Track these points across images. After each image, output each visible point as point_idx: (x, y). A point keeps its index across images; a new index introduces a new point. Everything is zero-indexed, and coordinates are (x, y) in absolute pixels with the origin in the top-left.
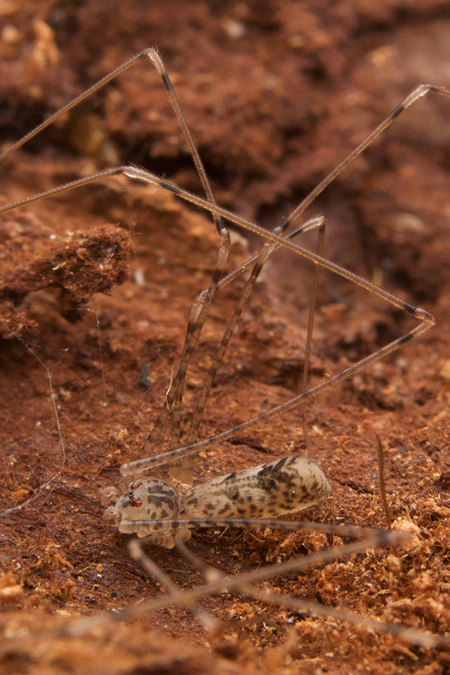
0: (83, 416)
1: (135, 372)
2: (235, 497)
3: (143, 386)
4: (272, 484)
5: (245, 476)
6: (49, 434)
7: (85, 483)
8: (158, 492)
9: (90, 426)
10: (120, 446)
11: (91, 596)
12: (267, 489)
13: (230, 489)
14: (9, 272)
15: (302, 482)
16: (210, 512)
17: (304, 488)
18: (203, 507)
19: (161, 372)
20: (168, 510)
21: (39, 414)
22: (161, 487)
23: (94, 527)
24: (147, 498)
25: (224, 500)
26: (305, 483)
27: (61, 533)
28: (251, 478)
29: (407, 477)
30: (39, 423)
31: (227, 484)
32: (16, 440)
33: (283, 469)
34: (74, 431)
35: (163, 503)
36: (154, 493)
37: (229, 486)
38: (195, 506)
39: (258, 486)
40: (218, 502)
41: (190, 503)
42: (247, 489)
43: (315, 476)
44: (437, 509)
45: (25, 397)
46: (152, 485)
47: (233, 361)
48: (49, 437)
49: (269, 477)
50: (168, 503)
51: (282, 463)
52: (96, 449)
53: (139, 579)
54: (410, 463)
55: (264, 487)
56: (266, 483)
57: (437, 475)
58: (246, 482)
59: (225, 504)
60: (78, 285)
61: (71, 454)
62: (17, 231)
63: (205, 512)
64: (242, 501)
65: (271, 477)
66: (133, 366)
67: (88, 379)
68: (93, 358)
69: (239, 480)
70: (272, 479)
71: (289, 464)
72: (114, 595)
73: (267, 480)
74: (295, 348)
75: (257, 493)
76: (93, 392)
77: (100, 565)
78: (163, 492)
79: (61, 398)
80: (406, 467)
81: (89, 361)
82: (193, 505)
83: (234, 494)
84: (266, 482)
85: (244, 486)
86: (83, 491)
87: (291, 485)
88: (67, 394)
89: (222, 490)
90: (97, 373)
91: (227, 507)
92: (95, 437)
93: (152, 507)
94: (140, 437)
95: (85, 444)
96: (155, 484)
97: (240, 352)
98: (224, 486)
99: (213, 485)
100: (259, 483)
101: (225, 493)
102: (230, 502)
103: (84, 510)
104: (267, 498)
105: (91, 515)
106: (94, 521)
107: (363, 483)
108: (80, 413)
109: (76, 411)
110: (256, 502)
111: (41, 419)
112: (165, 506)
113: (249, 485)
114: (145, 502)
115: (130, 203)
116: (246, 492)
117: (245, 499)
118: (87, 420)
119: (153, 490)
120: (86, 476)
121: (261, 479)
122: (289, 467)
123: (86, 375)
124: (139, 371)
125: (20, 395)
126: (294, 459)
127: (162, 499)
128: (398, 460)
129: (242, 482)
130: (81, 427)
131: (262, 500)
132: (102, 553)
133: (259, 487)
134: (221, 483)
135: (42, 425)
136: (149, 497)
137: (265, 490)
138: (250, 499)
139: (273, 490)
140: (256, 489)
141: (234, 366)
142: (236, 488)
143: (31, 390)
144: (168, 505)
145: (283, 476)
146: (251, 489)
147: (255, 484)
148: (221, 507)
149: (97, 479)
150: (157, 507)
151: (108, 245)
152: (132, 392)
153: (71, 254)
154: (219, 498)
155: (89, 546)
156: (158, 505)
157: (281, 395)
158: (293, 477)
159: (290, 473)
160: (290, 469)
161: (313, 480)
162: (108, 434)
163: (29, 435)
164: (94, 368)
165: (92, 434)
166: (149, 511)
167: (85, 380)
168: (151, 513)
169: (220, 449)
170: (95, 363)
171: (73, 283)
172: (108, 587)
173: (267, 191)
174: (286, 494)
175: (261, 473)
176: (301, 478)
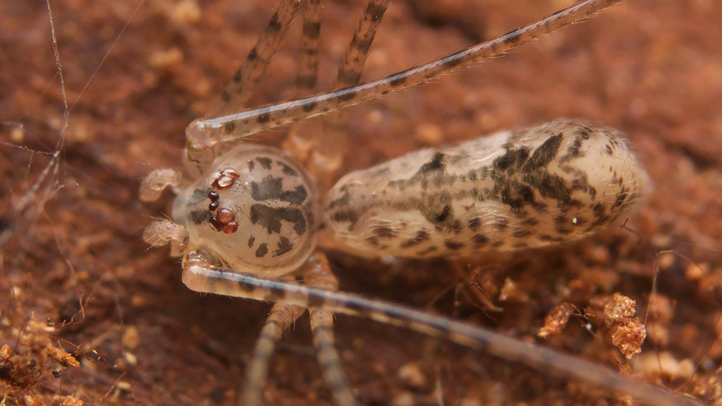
2: (442, 218)
4: (527, 195)
5: (464, 172)
7: (99, 125)
8: (272, 197)
12: (515, 205)
13: (432, 199)
15: (593, 198)
16: (383, 241)
17: (598, 209)
18: (368, 231)
20: (294, 238)
22: (278, 183)
23: (118, 234)
24: (248, 212)
25: (416, 221)
26: (599, 198)
28: (479, 177)
31: (425, 185)
33: (553, 168)
35: (283, 222)
36: (265, 198)
37: (430, 191)
38: (351, 229)
39: (492, 195)
40: (404, 224)
41: (338, 217)
42: (468, 201)
43: (621, 181)
46: (259, 175)
49: (519, 177)
50: (294, 220)
51: (552, 144)
52: (126, 40)
55: (507, 200)
56: (514, 194)
58: (469, 186)
59: (417, 230)
61: (67, 52)
63: (373, 241)
64: (457, 227)
65: (525, 179)
69: (453, 179)
70: (527, 184)
71: (566, 158)
73: (515, 183)
75: (492, 211)
77: (131, 331)
78: (284, 196)
82: (347, 224)
83: (440, 210)
84: (513, 190)
85: (463, 194)
86: (96, 148)
87: (568, 202)
89: (413, 200)
91: (423, 235)
93: (261, 234)
95: (100, 25)
96: (267, 172)
98: (417, 190)
99: (392, 184)
100: (496, 189)
101: (421, 207)
102: (430, 228)
103: (96, 192)
104: (514, 222)
105: (111, 205)
106: (119, 219)
110: (488, 229)
112: (287, 228)
113: (475, 193)
114: (244, 221)
116: (467, 208)
117: (465, 222)
119: (262, 191)
120: (102, 108)
121: (501, 180)
122: (566, 164)
126: (578, 144)
127: (281, 212)
129: (458, 185)
131: (502, 226)
132: (136, 300)
133: (496, 198)
134: (412, 182)
136: (253, 209)
137: (508, 207)
138: (475, 224)
139: (528, 207)
140: (490, 203)
142: (446, 197)
144: (293, 224)
145: (553, 184)
146: (478, 204)
147: (487, 191)
148: (410, 234)
149: (127, 118)
150: (270, 232)
154: (406, 216)
155: (105, 284)
156: (273, 227)
158: (575, 186)
159: (569, 178)
160: (568, 170)
161: (618, 189)
166: (252, 241)
168: (257, 245)
172: (148, 387)
174: (559, 220)
175: (502, 163)
176: (593, 192)
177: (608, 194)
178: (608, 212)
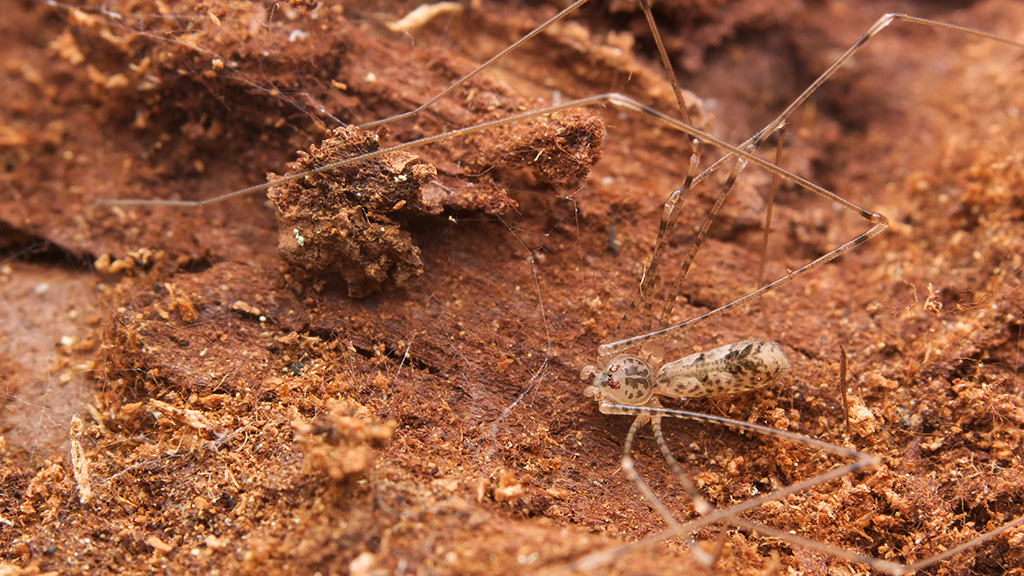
0: (558, 281)
1: (603, 235)
2: (705, 380)
3: (611, 251)
4: (739, 369)
5: (713, 361)
6: (528, 299)
7: (563, 350)
8: (634, 374)
9: (564, 291)
10: (593, 314)
11: (573, 466)
12: (734, 373)
13: (700, 372)
14: (490, 151)
15: (766, 370)
16: (681, 390)
17: (768, 374)
18: (675, 387)
19: (626, 234)
20: (643, 390)
21: (518, 278)
22: (636, 368)
23: (572, 394)
24: (624, 380)
25: (694, 381)
26: (768, 370)
27: (543, 400)
28: (719, 362)
29: (854, 344)
30: (518, 288)
31: (697, 367)
32: (497, 305)
33: (749, 358)
34: (551, 296)
35: (639, 384)
36: (631, 375)
37: (699, 369)
38: (667, 386)
39: (725, 370)
40: (689, 383)
41: (662, 381)
42: (715, 373)
43: (777, 363)
44: (884, 382)
45: (503, 261)
46: (628, 366)
47: (692, 223)
48: (528, 302)
49: (735, 362)
50: (644, 383)
51: (749, 348)
52: (572, 315)
53: (615, 445)
54: (857, 329)
55: (731, 372)
56: (734, 369)
57: (882, 345)
58: (715, 366)
59: (694, 385)
60: (556, 169)
61: (549, 321)
62: (494, 105)
63: (676, 391)
64: (711, 383)
65: (738, 362)
66: (602, 229)
67: (560, 243)
68: (564, 222)
69: (708, 364)
70: (738, 364)
71: (755, 354)
72: (594, 464)
73: (734, 365)
74: (746, 208)
75: (725, 376)
76: (565, 256)
77: (579, 433)
78: (639, 374)
79: (537, 261)
80: (853, 333)
81: (561, 225)
82: (666, 384)
83: (704, 377)
84: (733, 367)
85: (713, 370)
86: (562, 359)
87: (756, 372)
88: (541, 257)
89: (693, 373)
90: (569, 237)
91: (697, 387)
92: (570, 303)
93: (630, 389)
94: (611, 303)
95: (561, 310)
96: (631, 364)
97: (697, 213)
98: (694, 369)
99: (684, 367)
101: (696, 376)
102: (700, 384)
103: (563, 377)
104: (734, 381)
105: (569, 382)
106: (573, 387)
107: (813, 349)
108: (555, 277)
109: (551, 275)
110: (723, 384)
111: (520, 283)
112: (641, 386)
113: (718, 369)
114: (623, 384)
115: (593, 62)
116: (715, 376)
117: (714, 381)
118: (561, 284)
119: (630, 372)
120: (563, 343)
121: (728, 364)
122: (754, 356)
123: (558, 238)
124: (607, 233)
125: (500, 258)
126: (759, 347)
127: (638, 380)
128: (845, 325)
129: (711, 366)
130: (555, 293)
131: (729, 382)
132: (581, 420)
134: (692, 366)
135: (521, 289)
136: (626, 379)
137: (731, 374)
138: (718, 382)
139: (739, 374)
140: (724, 373)
141: (692, 228)
142: (706, 371)
143: (508, 253)
144: (643, 385)
145: (749, 364)
146: (719, 374)
147: (722, 368)
148: (692, 387)
149: (574, 347)
150: (634, 388)
151: (584, 134)
152: (601, 256)
153: (550, 142)
154: (690, 380)
155: (568, 414)
156: (635, 386)
157: (735, 254)
158: (759, 364)
159: (755, 361)
160: (755, 358)
161: (776, 366)
162: (581, 300)
163: (510, 300)
164: (566, 232)
165: (566, 299)
166: (626, 392)
167: (558, 244)
168: (628, 394)
169: (683, 313)
170: (567, 227)
171: (550, 167)
172: (587, 455)
173: (713, 34)
174: (752, 379)
175: (728, 357)
176: (766, 367)
177: (772, 368)
178: (772, 375)
